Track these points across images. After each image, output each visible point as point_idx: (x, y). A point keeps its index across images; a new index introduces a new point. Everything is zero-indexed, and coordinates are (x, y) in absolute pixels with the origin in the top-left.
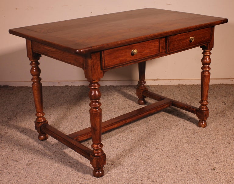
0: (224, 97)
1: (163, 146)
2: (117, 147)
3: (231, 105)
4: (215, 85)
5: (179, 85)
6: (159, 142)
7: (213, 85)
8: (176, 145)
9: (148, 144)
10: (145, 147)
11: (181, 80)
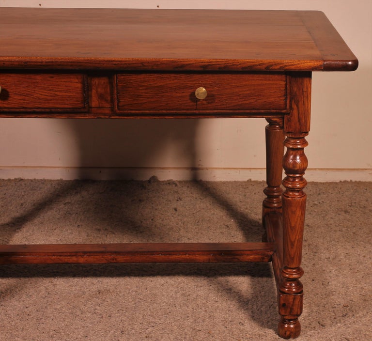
0: (343, 213)
1: (163, 329)
2: (52, 333)
3: (354, 233)
4: (332, 183)
5: (250, 181)
6: (157, 320)
7: (327, 183)
8: (194, 329)
9: (129, 324)
10: (119, 332)
11: (253, 171)
